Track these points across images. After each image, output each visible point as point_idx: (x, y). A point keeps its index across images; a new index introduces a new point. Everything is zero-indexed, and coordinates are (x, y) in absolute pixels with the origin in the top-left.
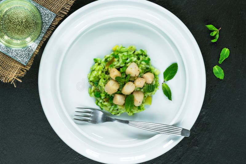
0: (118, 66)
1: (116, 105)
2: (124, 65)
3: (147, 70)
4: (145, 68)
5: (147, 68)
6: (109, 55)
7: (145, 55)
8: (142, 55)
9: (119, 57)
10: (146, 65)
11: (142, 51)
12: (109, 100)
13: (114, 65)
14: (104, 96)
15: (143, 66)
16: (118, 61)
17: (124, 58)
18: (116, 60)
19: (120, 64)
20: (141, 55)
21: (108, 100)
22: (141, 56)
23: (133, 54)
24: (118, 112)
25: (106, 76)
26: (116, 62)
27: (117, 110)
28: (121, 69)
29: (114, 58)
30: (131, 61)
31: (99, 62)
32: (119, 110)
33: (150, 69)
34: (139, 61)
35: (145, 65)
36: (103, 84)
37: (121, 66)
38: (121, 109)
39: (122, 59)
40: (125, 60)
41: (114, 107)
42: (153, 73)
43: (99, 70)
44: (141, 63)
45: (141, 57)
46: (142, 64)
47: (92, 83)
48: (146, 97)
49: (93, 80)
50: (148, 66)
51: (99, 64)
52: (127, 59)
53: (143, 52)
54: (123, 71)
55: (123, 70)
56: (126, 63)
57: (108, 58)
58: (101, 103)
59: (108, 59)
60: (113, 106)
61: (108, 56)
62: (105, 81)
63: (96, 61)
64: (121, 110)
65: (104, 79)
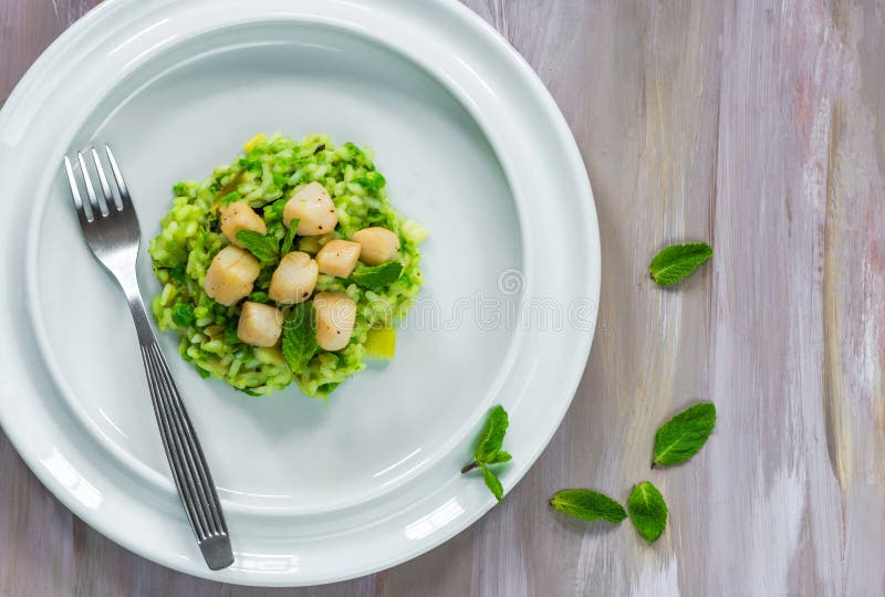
0: (258, 200)
1: (250, 350)
2: (278, 193)
3: (372, 219)
4: (363, 212)
5: (373, 212)
6: (227, 165)
7: (365, 167)
8: (354, 163)
9: (261, 168)
10: (366, 198)
11: (351, 148)
12: (226, 333)
13: (243, 196)
14: (207, 315)
15: (356, 200)
16: (259, 180)
17: (278, 169)
18: (250, 176)
19: (267, 192)
20: (349, 163)
21: (223, 332)
22: (349, 167)
23: (315, 154)
24: (262, 376)
25: (213, 236)
26: (249, 182)
27: (258, 370)
28: (268, 211)
29: (242, 172)
30: (307, 179)
31: (192, 193)
32: (265, 371)
33: (386, 216)
34: (341, 184)
35: (362, 197)
36: (200, 269)
37: (269, 197)
38: (271, 365)
39: (274, 173)
40: (284, 175)
41: (245, 359)
42: (396, 230)
43: (187, 219)
44: (346, 191)
45: (349, 172)
46: (352, 194)
47: (164, 275)
48: (369, 322)
49: (166, 261)
50: (374, 204)
51: (191, 202)
52: (292, 173)
53: (357, 153)
54: (274, 214)
55: (274, 211)
56: (287, 188)
57: (223, 175)
58: (198, 346)
59: (224, 181)
60: (240, 356)
61: (224, 168)
62: (207, 256)
63: (180, 191)
64: (273, 372)
65: (206, 250)
